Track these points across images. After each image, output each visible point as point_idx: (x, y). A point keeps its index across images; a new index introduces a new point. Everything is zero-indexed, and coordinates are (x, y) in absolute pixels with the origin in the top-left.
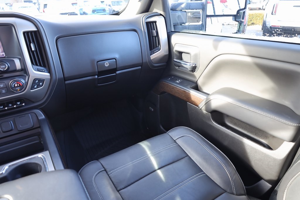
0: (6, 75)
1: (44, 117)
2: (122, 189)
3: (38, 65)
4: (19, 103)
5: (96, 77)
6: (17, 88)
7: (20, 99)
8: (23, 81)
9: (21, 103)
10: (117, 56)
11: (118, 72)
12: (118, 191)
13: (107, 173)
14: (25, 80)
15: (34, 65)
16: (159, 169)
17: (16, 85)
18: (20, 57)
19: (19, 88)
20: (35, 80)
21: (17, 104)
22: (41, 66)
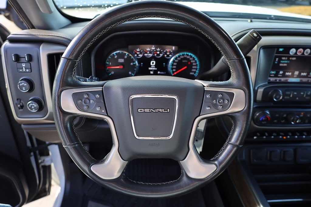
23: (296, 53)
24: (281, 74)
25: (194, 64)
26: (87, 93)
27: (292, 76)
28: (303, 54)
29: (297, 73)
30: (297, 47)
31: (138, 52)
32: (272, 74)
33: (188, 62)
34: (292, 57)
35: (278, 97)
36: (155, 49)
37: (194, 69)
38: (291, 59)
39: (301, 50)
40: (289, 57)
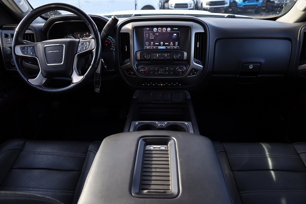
0: (176, 62)
1: (190, 97)
2: (235, 171)
3: (198, 58)
4: (177, 83)
5: (238, 76)
6: (180, 73)
7: (179, 81)
8: (185, 68)
9: (179, 84)
10: (262, 61)
11: (259, 76)
12: (232, 171)
13: (226, 154)
14: (186, 68)
15: (195, 58)
16: (273, 170)
17: (180, 70)
18: (188, 51)
19: (181, 73)
20: (193, 69)
21: (176, 84)
22: (199, 59)
23: (157, 31)
24: (152, 44)
25: (112, 43)
26: (27, 47)
27: (160, 45)
28: (167, 30)
29: (162, 43)
30: (157, 27)
31: (79, 36)
32: (146, 44)
33: (108, 42)
34: (156, 33)
35: (147, 56)
36: (89, 34)
37: (113, 46)
38: (155, 34)
39: (165, 29)
40: (154, 33)
